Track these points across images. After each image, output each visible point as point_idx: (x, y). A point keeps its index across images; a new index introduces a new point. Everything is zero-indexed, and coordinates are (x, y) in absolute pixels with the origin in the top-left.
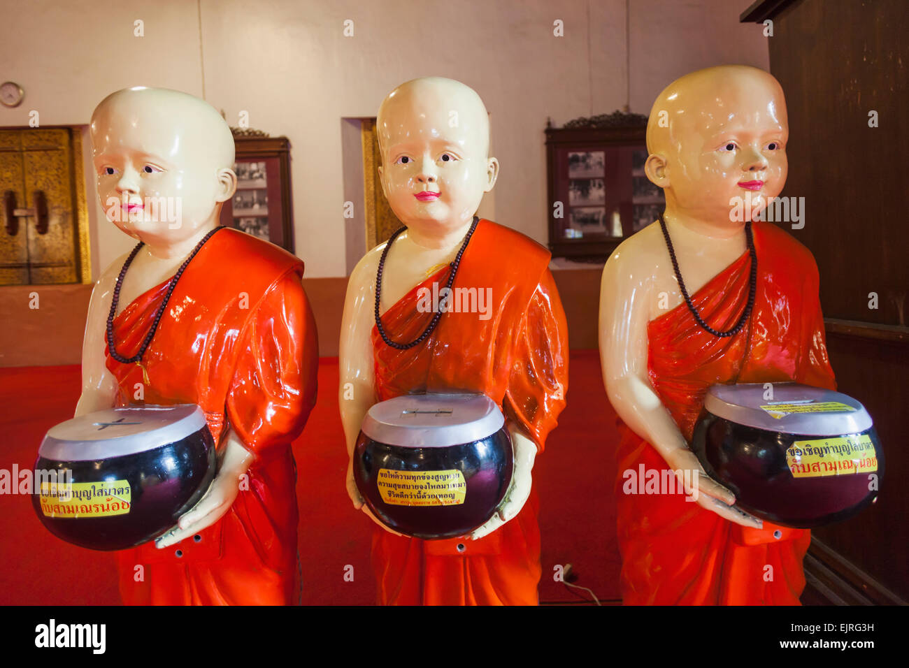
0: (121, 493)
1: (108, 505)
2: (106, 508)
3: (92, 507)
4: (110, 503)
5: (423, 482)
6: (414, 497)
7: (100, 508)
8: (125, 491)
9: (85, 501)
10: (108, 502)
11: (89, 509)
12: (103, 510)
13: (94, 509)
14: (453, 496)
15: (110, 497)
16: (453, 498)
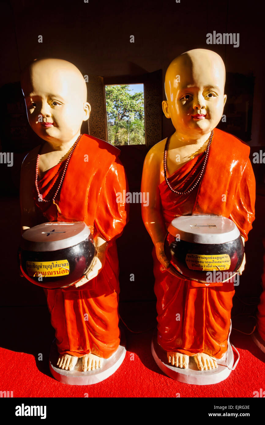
0: (65, 266)
1: (60, 271)
2: (59, 272)
3: (53, 273)
4: (61, 270)
5: (211, 260)
6: (205, 267)
7: (56, 273)
8: (67, 265)
9: (49, 270)
10: (60, 270)
11: (51, 273)
12: (58, 274)
13: (54, 273)
14: (224, 266)
15: (60, 268)
16: (224, 267)
